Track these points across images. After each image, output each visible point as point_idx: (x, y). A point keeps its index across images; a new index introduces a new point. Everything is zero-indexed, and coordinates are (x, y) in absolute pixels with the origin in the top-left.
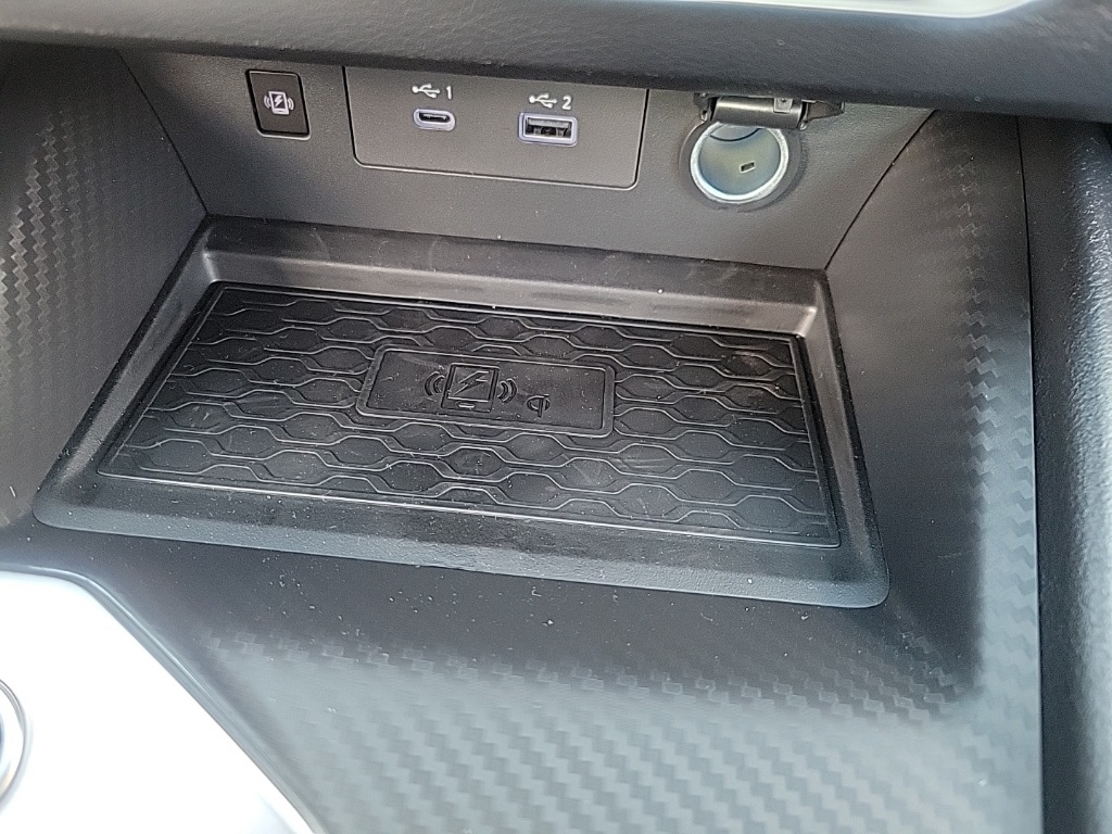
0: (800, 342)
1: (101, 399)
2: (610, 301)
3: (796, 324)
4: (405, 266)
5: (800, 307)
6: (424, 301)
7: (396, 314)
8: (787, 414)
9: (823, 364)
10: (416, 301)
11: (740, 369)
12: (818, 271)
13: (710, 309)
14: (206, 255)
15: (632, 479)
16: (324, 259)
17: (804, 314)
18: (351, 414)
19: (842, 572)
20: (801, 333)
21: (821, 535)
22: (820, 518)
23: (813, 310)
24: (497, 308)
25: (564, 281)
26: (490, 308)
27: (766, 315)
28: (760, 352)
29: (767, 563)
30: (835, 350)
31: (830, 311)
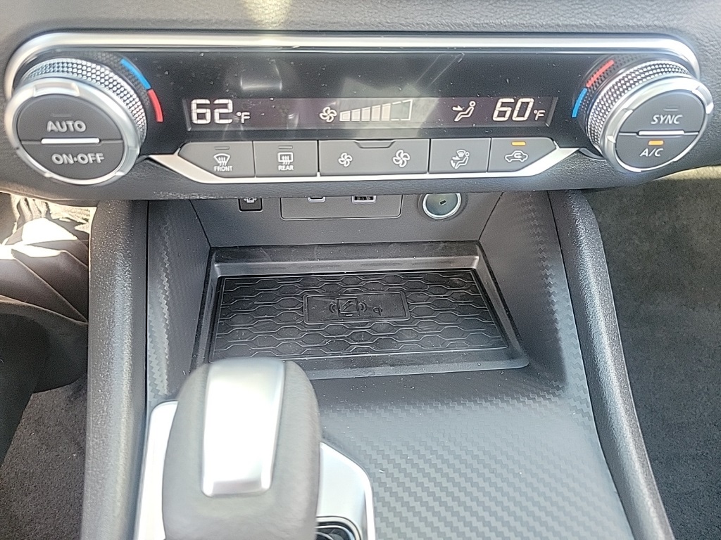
0: (474, 271)
1: (199, 332)
2: (395, 264)
3: (471, 264)
4: (305, 259)
5: (472, 257)
6: (315, 274)
7: (304, 280)
8: (477, 300)
9: (486, 278)
10: (311, 274)
11: (453, 285)
12: (476, 241)
13: (435, 262)
14: (216, 265)
15: (424, 334)
16: (269, 261)
17: (474, 259)
18: (303, 325)
19: (512, 356)
20: (474, 267)
21: (501, 344)
22: (499, 338)
23: (477, 257)
24: (347, 273)
25: (374, 258)
26: (343, 273)
27: (458, 262)
28: (460, 277)
29: (483, 357)
30: (490, 272)
31: (485, 256)
